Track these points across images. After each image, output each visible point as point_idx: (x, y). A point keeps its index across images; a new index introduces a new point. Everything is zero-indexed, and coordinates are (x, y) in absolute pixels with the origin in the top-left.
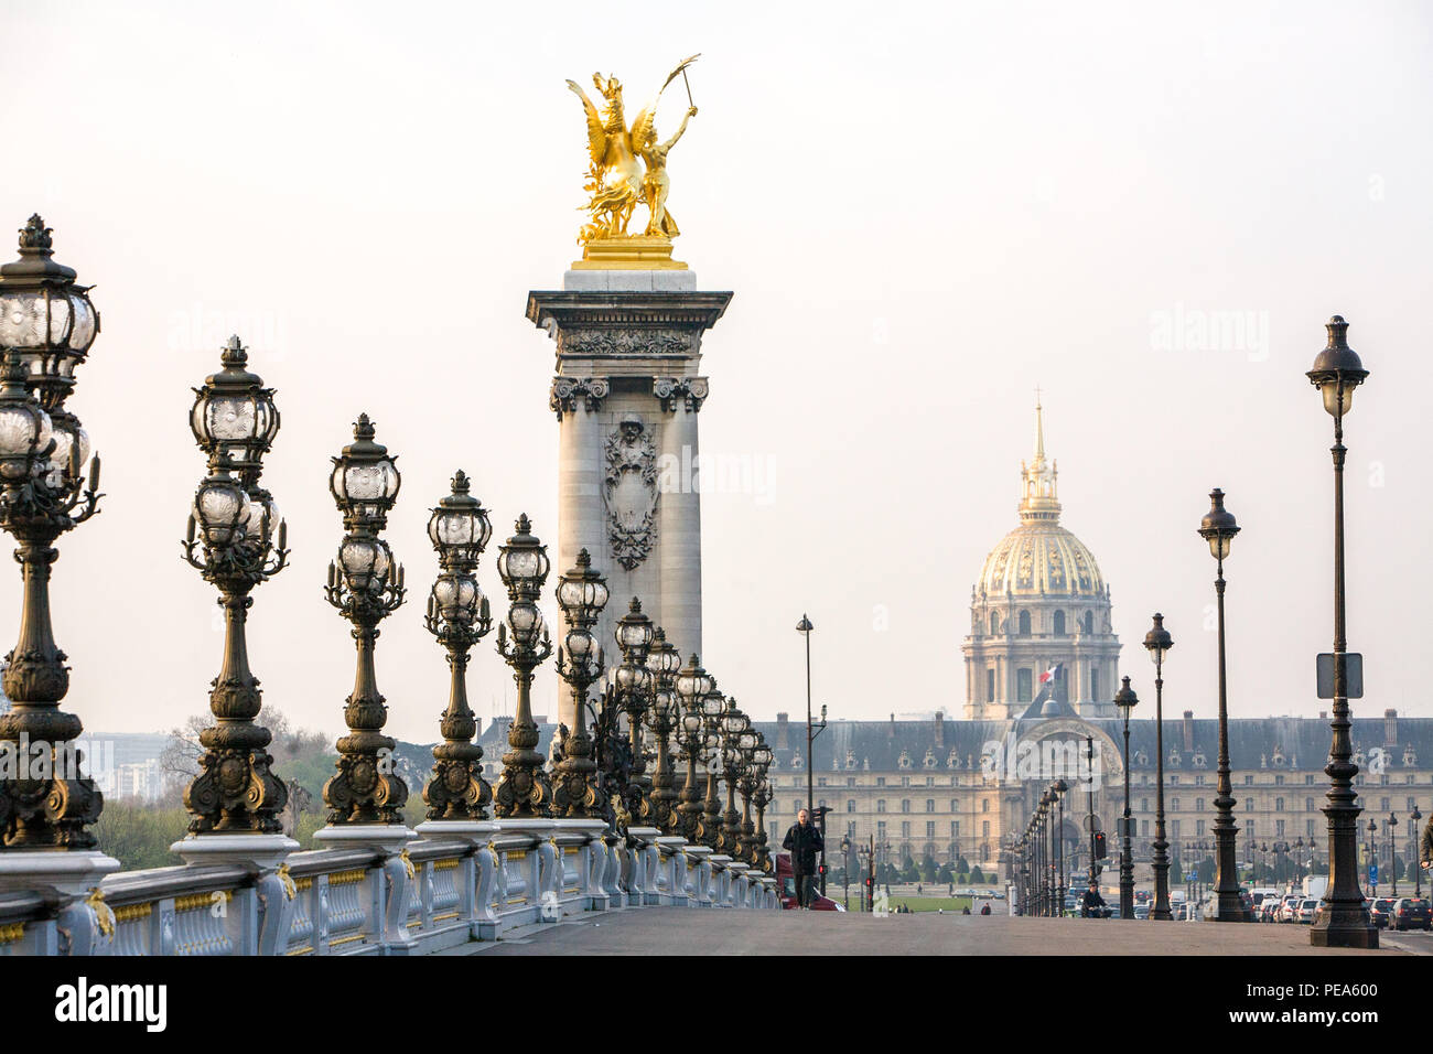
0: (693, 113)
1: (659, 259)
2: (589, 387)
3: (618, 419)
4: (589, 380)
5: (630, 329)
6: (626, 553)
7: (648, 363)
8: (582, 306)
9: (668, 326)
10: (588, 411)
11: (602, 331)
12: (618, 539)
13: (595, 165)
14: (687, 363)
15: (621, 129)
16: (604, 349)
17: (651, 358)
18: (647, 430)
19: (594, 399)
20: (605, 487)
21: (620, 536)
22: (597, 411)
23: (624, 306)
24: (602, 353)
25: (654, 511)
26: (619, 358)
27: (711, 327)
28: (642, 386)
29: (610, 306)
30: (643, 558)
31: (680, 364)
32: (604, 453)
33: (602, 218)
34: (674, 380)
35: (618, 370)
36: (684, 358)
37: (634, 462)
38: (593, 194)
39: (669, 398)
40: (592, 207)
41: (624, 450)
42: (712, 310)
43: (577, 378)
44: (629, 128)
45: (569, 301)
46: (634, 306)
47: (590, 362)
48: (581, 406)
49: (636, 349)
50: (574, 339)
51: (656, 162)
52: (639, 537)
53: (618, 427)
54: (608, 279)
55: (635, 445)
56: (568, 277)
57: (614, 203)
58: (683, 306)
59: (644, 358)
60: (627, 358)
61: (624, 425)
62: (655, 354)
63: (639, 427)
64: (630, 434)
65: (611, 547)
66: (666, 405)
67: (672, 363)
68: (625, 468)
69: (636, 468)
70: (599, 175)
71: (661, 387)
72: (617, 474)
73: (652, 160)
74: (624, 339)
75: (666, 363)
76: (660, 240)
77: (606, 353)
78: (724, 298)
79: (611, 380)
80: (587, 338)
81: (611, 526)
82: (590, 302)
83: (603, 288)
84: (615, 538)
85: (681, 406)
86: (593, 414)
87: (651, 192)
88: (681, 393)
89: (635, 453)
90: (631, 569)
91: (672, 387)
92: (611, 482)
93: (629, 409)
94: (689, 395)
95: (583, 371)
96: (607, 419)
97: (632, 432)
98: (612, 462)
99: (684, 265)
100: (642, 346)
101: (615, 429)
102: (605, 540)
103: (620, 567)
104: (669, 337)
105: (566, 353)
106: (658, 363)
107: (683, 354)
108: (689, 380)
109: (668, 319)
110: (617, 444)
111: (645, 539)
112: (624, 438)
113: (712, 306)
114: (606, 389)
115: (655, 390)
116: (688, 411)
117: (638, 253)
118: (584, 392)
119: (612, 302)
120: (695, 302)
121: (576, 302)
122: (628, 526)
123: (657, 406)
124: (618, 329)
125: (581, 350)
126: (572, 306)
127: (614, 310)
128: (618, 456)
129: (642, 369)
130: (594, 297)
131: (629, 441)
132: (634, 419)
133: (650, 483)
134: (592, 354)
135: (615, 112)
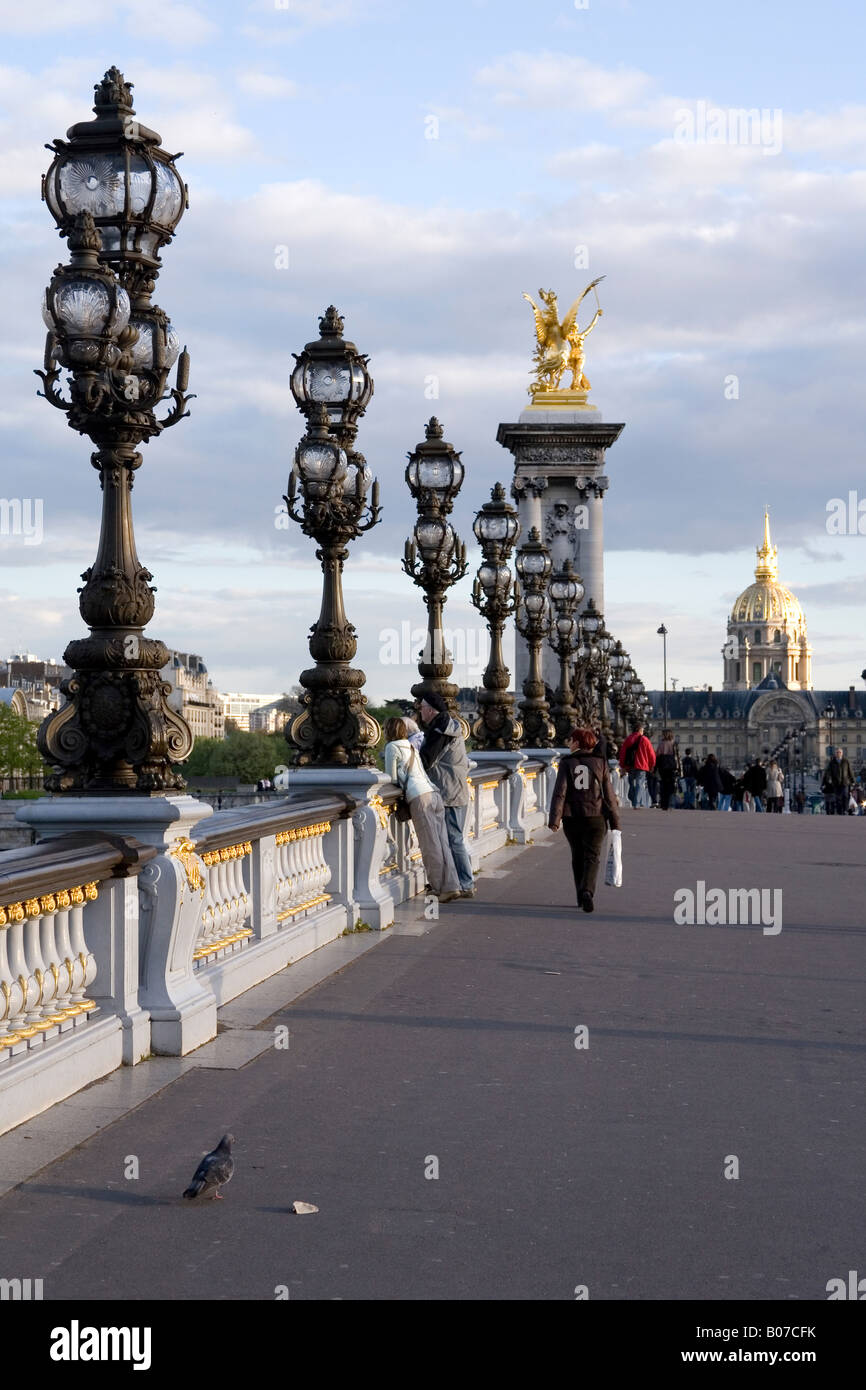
0: (600, 313)
1: (579, 404)
2: (536, 483)
3: (553, 501)
4: (536, 479)
5: (561, 446)
7: (571, 468)
8: (532, 433)
9: (586, 445)
10: (535, 498)
11: (544, 448)
13: (539, 346)
14: (596, 468)
15: (556, 323)
16: (545, 459)
17: (574, 465)
18: (571, 509)
19: (538, 489)
22: (540, 497)
23: (558, 432)
24: (543, 462)
25: (575, 559)
26: (554, 465)
27: (609, 446)
28: (568, 482)
29: (549, 433)
31: (591, 468)
32: (544, 523)
33: (543, 379)
34: (588, 478)
35: (554, 472)
36: (594, 465)
37: (565, 529)
38: (538, 364)
39: (585, 489)
40: (538, 371)
41: (557, 521)
42: (611, 435)
43: (528, 477)
44: (560, 324)
45: (524, 430)
46: (563, 432)
47: (536, 467)
48: (530, 494)
49: (565, 459)
50: (523, 454)
51: (576, 344)
53: (553, 508)
54: (547, 416)
55: (564, 517)
56: (522, 415)
57: (549, 368)
58: (594, 433)
59: (569, 465)
60: (559, 465)
62: (576, 463)
64: (560, 511)
66: (582, 496)
67: (587, 468)
68: (558, 532)
69: (564, 532)
70: (541, 352)
71: (581, 483)
72: (553, 536)
73: (574, 343)
74: (556, 452)
75: (583, 468)
76: (578, 392)
77: (546, 462)
78: (619, 427)
79: (550, 479)
80: (534, 453)
82: (535, 430)
83: (545, 422)
85: (590, 494)
86: (538, 498)
87: (574, 362)
88: (592, 486)
89: (562, 524)
91: (587, 483)
92: (549, 541)
93: (560, 497)
94: (597, 487)
95: (532, 473)
96: (546, 501)
97: (559, 510)
98: (549, 528)
99: (594, 406)
100: (568, 457)
101: (551, 509)
104: (585, 452)
105: (521, 462)
106: (578, 468)
107: (593, 462)
108: (598, 479)
109: (584, 441)
110: (553, 518)
112: (557, 515)
113: (612, 432)
114: (546, 484)
115: (576, 485)
116: (596, 497)
117: (566, 401)
118: (530, 486)
119: (550, 430)
120: (600, 430)
121: (528, 430)
123: (577, 495)
124: (554, 447)
125: (530, 460)
126: (526, 433)
127: (551, 435)
128: (553, 525)
129: (569, 472)
130: (539, 427)
131: (559, 515)
132: (564, 502)
133: (573, 541)
134: (537, 462)
135: (552, 312)
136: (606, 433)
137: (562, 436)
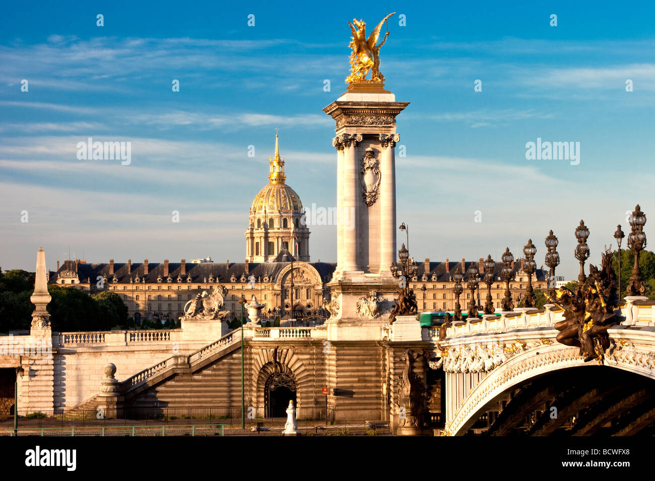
2: (355, 137)
4: (356, 135)
5: (370, 115)
6: (368, 200)
7: (377, 129)
8: (354, 107)
9: (384, 115)
10: (355, 147)
11: (360, 116)
12: (365, 194)
14: (391, 129)
16: (361, 123)
17: (378, 127)
18: (376, 153)
19: (357, 142)
20: (360, 175)
22: (358, 146)
23: (370, 107)
24: (360, 125)
25: (378, 185)
26: (366, 127)
27: (399, 115)
28: (375, 137)
29: (364, 107)
30: (374, 202)
31: (389, 129)
32: (360, 162)
34: (387, 135)
35: (366, 131)
36: (391, 127)
37: (371, 166)
39: (385, 142)
41: (368, 161)
43: (351, 134)
45: (349, 105)
46: (372, 107)
47: (355, 128)
48: (352, 145)
49: (372, 123)
50: (350, 120)
52: (373, 194)
54: (363, 97)
55: (372, 159)
57: (365, 68)
58: (391, 107)
59: (375, 127)
60: (369, 127)
61: (368, 152)
62: (379, 125)
63: (373, 153)
64: (370, 155)
66: (383, 145)
67: (386, 129)
69: (372, 168)
71: (382, 138)
72: (365, 170)
74: (369, 120)
75: (383, 129)
76: (380, 82)
78: (405, 104)
79: (364, 135)
80: (355, 119)
81: (363, 190)
82: (356, 105)
83: (361, 100)
85: (389, 144)
86: (357, 148)
88: (389, 140)
89: (371, 162)
90: (370, 205)
91: (386, 138)
92: (363, 173)
93: (370, 146)
94: (392, 141)
95: (353, 131)
96: (361, 149)
100: (375, 122)
101: (365, 153)
102: (360, 195)
103: (366, 205)
104: (385, 119)
106: (381, 129)
107: (390, 125)
108: (392, 135)
109: (385, 112)
110: (365, 159)
111: (375, 195)
112: (368, 157)
113: (402, 107)
114: (362, 139)
115: (380, 139)
116: (392, 147)
118: (352, 139)
119: (365, 105)
120: (395, 105)
121: (352, 105)
122: (369, 190)
123: (380, 145)
124: (366, 116)
125: (352, 124)
126: (350, 107)
127: (365, 109)
129: (375, 131)
132: (372, 150)
134: (356, 125)
136: (399, 107)
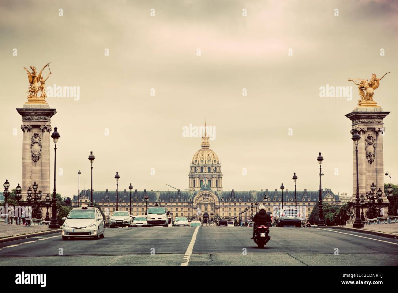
0: (51, 73)
1: (42, 102)
2: (28, 127)
3: (34, 133)
4: (28, 125)
5: (36, 115)
6: (35, 159)
8: (26, 111)
9: (43, 115)
10: (28, 131)
11: (30, 116)
12: (33, 156)
14: (47, 122)
15: (35, 76)
16: (31, 119)
17: (40, 121)
18: (39, 135)
19: (28, 129)
21: (34, 155)
22: (29, 131)
23: (34, 111)
24: (30, 120)
25: (40, 151)
26: (34, 121)
28: (38, 127)
29: (32, 111)
30: (38, 160)
31: (46, 122)
32: (31, 139)
34: (44, 126)
35: (33, 123)
36: (46, 121)
37: (37, 141)
38: (30, 89)
39: (43, 129)
40: (29, 92)
41: (35, 139)
43: (25, 125)
44: (37, 77)
46: (36, 111)
47: (28, 122)
48: (26, 130)
49: (37, 119)
50: (25, 118)
51: (43, 83)
52: (37, 156)
53: (33, 135)
54: (32, 106)
56: (24, 106)
58: (46, 111)
59: (38, 121)
61: (35, 134)
63: (38, 135)
64: (36, 136)
65: (32, 158)
67: (44, 122)
68: (35, 142)
69: (37, 142)
70: (31, 86)
71: (42, 127)
72: (33, 144)
73: (42, 83)
74: (35, 117)
75: (43, 122)
76: (43, 99)
78: (55, 110)
79: (32, 125)
80: (28, 117)
81: (32, 153)
83: (31, 108)
84: (32, 156)
85: (45, 130)
86: (29, 132)
87: (42, 88)
88: (46, 128)
89: (37, 140)
90: (36, 162)
91: (44, 127)
92: (32, 145)
93: (35, 131)
95: (27, 124)
96: (31, 133)
97: (36, 135)
98: (32, 141)
99: (47, 103)
100: (38, 119)
102: (31, 156)
103: (34, 162)
104: (43, 117)
105: (23, 120)
107: (46, 120)
108: (48, 125)
110: (33, 138)
111: (38, 156)
112: (35, 137)
113: (51, 111)
114: (31, 127)
115: (41, 127)
116: (47, 132)
117: (38, 101)
118: (26, 128)
121: (25, 110)
122: (35, 154)
123: (41, 131)
124: (34, 116)
125: (26, 120)
127: (33, 112)
128: (33, 140)
129: (38, 123)
130: (29, 110)
131: (36, 137)
132: (37, 133)
133: (40, 145)
134: (28, 120)
135: (34, 73)
136: (50, 111)
137: (36, 112)
